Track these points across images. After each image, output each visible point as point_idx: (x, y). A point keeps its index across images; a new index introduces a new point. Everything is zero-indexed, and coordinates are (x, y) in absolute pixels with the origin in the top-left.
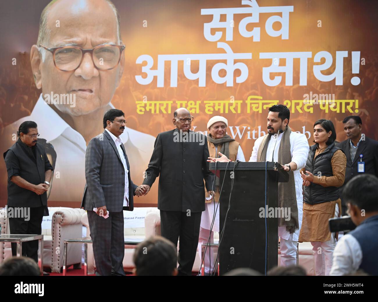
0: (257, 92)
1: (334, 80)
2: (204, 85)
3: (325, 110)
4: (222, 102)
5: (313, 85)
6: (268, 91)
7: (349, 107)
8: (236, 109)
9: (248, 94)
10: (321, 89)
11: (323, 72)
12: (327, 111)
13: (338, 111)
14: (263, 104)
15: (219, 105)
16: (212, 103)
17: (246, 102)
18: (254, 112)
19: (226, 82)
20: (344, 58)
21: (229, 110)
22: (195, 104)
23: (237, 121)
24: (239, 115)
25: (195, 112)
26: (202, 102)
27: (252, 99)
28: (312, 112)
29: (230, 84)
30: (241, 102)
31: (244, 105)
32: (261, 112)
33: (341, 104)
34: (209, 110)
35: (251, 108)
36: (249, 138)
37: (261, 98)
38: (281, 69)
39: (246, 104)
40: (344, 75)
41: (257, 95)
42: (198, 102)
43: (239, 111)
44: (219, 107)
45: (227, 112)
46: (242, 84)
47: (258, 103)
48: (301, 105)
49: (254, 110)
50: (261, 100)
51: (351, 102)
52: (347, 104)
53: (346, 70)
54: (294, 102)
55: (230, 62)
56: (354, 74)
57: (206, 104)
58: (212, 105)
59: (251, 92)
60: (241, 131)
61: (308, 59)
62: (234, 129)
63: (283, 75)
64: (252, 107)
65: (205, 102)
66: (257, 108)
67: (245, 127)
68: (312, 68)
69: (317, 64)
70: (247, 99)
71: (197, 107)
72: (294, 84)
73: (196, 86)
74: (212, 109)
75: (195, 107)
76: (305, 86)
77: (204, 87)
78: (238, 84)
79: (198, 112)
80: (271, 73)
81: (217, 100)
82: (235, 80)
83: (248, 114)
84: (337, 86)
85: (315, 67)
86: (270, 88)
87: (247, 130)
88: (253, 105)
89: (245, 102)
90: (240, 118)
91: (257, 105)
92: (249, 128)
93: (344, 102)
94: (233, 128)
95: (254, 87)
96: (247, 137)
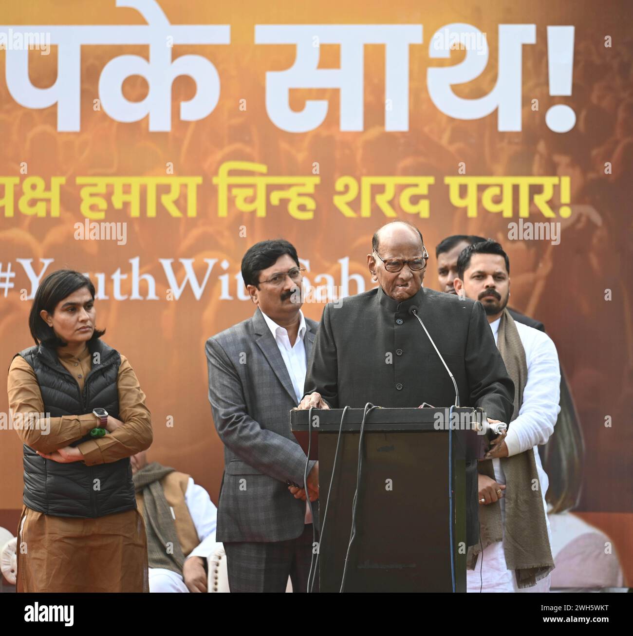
0: (248, 150)
1: (495, 114)
2: (76, 127)
3: (465, 210)
4: (136, 182)
5: (426, 129)
6: (284, 145)
7: (541, 201)
8: (180, 203)
9: (219, 155)
10: (452, 141)
11: (459, 90)
12: (472, 212)
13: (508, 213)
14: (270, 188)
15: (127, 189)
16: (101, 183)
17: (215, 180)
18: (241, 214)
19: (147, 118)
20: (524, 46)
21: (160, 206)
22: (48, 188)
23: (187, 243)
24: (192, 223)
25: (48, 212)
26: (71, 181)
27: (232, 173)
28: (425, 213)
29: (161, 123)
30: (199, 180)
31: (207, 192)
32: (262, 212)
33: (516, 189)
34: (93, 208)
35: (231, 201)
36: (225, 295)
37: (263, 168)
38: (326, 79)
39: (214, 190)
40: (526, 101)
41: (249, 159)
42: (57, 182)
43: (192, 211)
44: (127, 198)
45: (151, 212)
46: (200, 123)
47: (253, 186)
48: (389, 194)
49: (242, 206)
50: (262, 174)
51: (548, 182)
52: (536, 190)
53: (531, 83)
54: (367, 182)
55: (160, 52)
56: (554, 97)
57: (82, 186)
58: (102, 189)
59: (228, 149)
60: (200, 273)
61: (412, 48)
62: (177, 268)
63: (333, 96)
64: (235, 197)
65: (80, 180)
66: (251, 200)
67: (211, 262)
68: (424, 76)
69: (441, 63)
70: (216, 173)
71: (55, 195)
72: (367, 124)
73: (48, 128)
74: (103, 204)
75: (46, 195)
76: (403, 134)
77: (75, 133)
78: (187, 123)
79: (56, 212)
80: (293, 92)
81: (118, 174)
82: (176, 112)
83: (223, 219)
84: (504, 134)
85: (433, 73)
86: (293, 138)
87: (218, 271)
88: (235, 191)
89: (211, 181)
90: (196, 232)
91: (249, 192)
92: (225, 265)
93: (525, 182)
94: (172, 264)
95: (239, 133)
96: (220, 294)
